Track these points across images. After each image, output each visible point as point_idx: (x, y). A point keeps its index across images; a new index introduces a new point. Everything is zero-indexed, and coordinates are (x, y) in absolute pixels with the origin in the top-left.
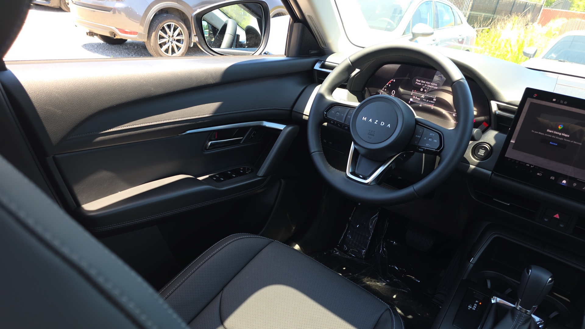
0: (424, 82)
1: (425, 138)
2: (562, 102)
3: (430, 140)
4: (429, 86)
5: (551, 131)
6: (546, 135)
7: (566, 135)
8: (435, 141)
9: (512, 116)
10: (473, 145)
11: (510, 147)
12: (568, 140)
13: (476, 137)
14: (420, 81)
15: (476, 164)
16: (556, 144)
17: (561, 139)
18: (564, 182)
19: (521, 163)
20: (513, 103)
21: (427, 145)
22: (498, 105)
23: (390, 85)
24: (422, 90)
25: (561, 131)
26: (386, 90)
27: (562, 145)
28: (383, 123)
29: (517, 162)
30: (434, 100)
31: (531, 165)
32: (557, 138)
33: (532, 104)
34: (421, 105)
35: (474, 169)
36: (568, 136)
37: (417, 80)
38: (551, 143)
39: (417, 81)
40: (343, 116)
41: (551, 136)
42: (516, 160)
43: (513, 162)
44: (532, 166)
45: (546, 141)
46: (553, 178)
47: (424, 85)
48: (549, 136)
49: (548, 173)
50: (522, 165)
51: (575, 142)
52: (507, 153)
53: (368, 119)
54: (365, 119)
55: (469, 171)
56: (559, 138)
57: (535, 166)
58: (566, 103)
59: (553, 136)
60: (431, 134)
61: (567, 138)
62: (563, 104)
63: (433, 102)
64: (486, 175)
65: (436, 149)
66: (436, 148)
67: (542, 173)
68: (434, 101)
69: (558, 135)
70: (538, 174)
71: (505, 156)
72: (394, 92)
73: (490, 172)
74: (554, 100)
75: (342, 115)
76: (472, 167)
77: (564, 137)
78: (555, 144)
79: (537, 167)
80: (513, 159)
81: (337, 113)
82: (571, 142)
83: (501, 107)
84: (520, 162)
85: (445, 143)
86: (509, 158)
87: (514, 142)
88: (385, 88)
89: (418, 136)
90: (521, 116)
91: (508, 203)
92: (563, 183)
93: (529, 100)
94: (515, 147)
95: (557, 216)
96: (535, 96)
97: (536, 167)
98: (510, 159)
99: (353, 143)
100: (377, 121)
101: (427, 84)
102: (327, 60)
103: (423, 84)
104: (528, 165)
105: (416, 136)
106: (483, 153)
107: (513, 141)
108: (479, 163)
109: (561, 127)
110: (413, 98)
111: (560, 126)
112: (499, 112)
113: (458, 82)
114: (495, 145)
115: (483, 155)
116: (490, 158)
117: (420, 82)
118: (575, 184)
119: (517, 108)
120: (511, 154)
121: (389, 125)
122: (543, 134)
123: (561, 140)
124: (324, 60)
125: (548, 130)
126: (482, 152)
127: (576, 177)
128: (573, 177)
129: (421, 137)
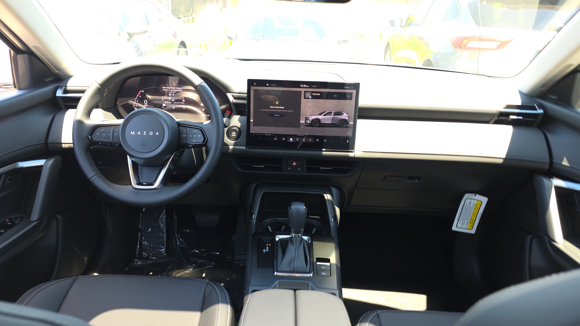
0: (170, 88)
1: (190, 136)
2: (272, 85)
3: (194, 136)
4: (175, 90)
5: (272, 107)
6: (271, 110)
7: (282, 108)
8: (199, 136)
9: (245, 102)
10: (226, 130)
11: (251, 125)
12: (284, 111)
13: (227, 125)
14: (166, 88)
15: (233, 144)
16: (279, 115)
17: (280, 111)
18: (291, 139)
20: (243, 92)
21: (194, 141)
22: (232, 95)
23: (140, 96)
24: (170, 95)
25: (278, 105)
26: (138, 101)
27: (282, 115)
28: (151, 133)
29: (259, 135)
30: (183, 101)
31: (268, 134)
32: (278, 111)
33: (255, 90)
34: (174, 107)
35: (233, 148)
36: (284, 108)
37: (163, 87)
38: (275, 115)
39: (163, 88)
40: (109, 136)
42: (258, 134)
43: (257, 136)
44: (269, 135)
45: (272, 114)
46: (284, 139)
47: (171, 91)
48: (273, 110)
49: (280, 136)
50: (263, 136)
51: (289, 111)
52: (251, 130)
53: (136, 133)
54: (133, 133)
55: (230, 151)
56: (279, 111)
59: (275, 110)
60: (194, 132)
61: (283, 109)
62: (274, 86)
63: (183, 103)
64: (242, 150)
65: (202, 143)
66: (202, 141)
67: (277, 138)
69: (277, 109)
70: (275, 139)
71: (251, 132)
72: (146, 101)
73: (244, 148)
74: (267, 85)
75: (108, 134)
76: (231, 147)
77: (281, 109)
79: (272, 134)
80: (256, 133)
81: (102, 134)
82: (287, 111)
83: (236, 97)
84: (261, 134)
85: (207, 136)
86: (253, 133)
88: (137, 100)
89: (184, 136)
90: (251, 101)
91: (263, 165)
92: (291, 141)
93: (252, 88)
94: (255, 124)
95: (294, 164)
96: (255, 84)
98: (254, 134)
99: (128, 156)
100: (145, 132)
101: (172, 89)
103: (169, 90)
104: (267, 135)
106: (235, 134)
107: (252, 120)
108: (235, 143)
110: (165, 103)
111: (277, 102)
112: (235, 101)
113: (200, 86)
114: (241, 126)
115: (235, 136)
116: (240, 138)
117: (167, 89)
118: (297, 139)
119: (246, 95)
120: (254, 130)
121: (157, 133)
122: (269, 110)
124: (65, 86)
125: (271, 107)
126: (234, 134)
127: (296, 134)
128: (295, 134)
129: (187, 136)
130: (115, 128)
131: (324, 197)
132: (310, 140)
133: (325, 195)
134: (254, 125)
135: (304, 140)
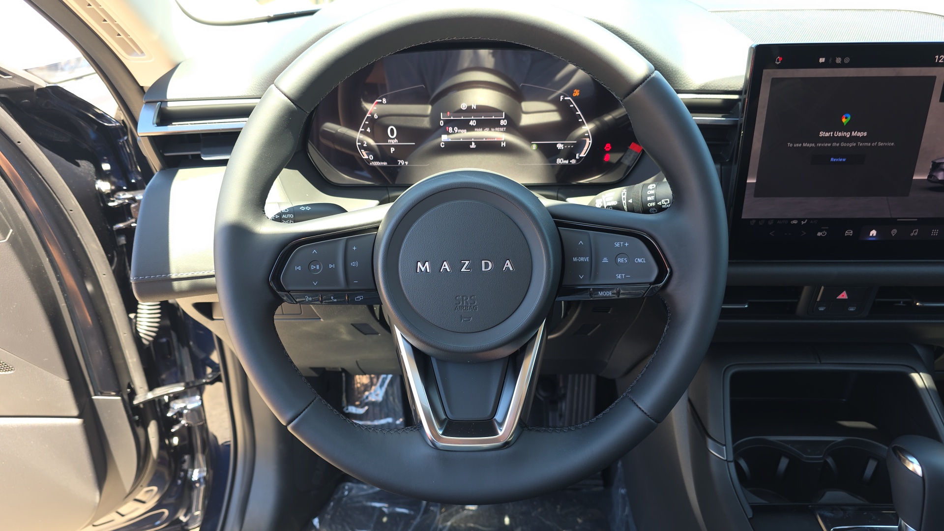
2: (838, 60)
3: (620, 260)
5: (827, 134)
6: (820, 145)
7: (860, 134)
8: (640, 260)
11: (749, 194)
12: (866, 144)
16: (844, 160)
17: (851, 145)
18: (873, 233)
19: (779, 222)
21: (619, 276)
23: (376, 116)
24: (463, 106)
25: (848, 128)
26: (369, 130)
27: (856, 157)
28: (487, 265)
29: (770, 223)
30: (502, 122)
31: (800, 220)
32: (843, 144)
33: (775, 81)
34: (473, 143)
36: (865, 134)
38: (832, 159)
40: (335, 271)
41: (829, 145)
42: (767, 220)
43: (763, 226)
44: (803, 223)
45: (820, 158)
46: (849, 233)
48: (826, 145)
49: (836, 225)
50: (781, 226)
51: (880, 144)
52: (744, 210)
53: (437, 266)
54: (425, 267)
56: (848, 145)
57: (809, 220)
58: (847, 60)
59: (834, 144)
60: (618, 245)
61: (862, 139)
62: (843, 65)
65: (651, 284)
67: (826, 230)
68: (503, 126)
69: (844, 139)
70: (819, 234)
71: (743, 217)
72: (392, 130)
74: (822, 60)
75: (331, 266)
77: (857, 139)
78: (841, 160)
79: (813, 219)
80: (760, 219)
81: (313, 267)
82: (873, 144)
84: (776, 220)
86: (752, 219)
87: (755, 181)
88: (365, 127)
89: (582, 259)
90: (757, 118)
91: (744, 303)
92: (873, 236)
93: (768, 74)
94: (761, 190)
95: (843, 296)
96: (778, 61)
97: (812, 222)
98: (754, 221)
100: (467, 262)
102: (170, 95)
104: (795, 222)
105: (575, 259)
107: (751, 180)
109: (846, 118)
110: (446, 132)
111: (844, 116)
118: (894, 232)
120: (756, 209)
121: (508, 264)
122: (813, 145)
123: (853, 147)
124: (161, 100)
125: (822, 134)
127: (894, 216)
128: (889, 217)
129: (591, 259)
130: (350, 243)
132: (935, 233)
133: (915, 376)
134: (757, 194)
135: (915, 233)
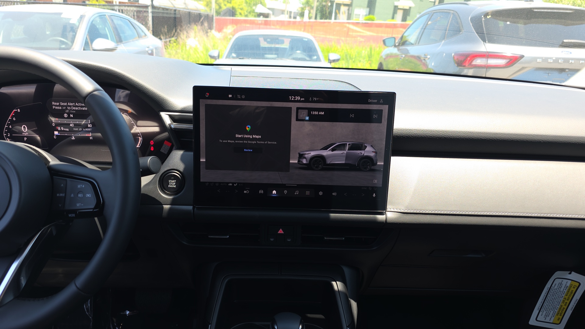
0: (65, 104)
1: (72, 195)
2: (239, 96)
3: (80, 195)
4: (74, 108)
5: (240, 136)
6: (237, 142)
7: (257, 137)
8: (88, 195)
9: (190, 126)
10: (159, 177)
11: (202, 167)
12: (262, 142)
13: (152, 169)
14: (58, 104)
15: (169, 202)
16: (251, 150)
18: (274, 192)
19: (221, 184)
20: (188, 110)
21: (78, 205)
22: (170, 115)
23: (14, 119)
24: (66, 115)
25: (250, 133)
26: (11, 127)
27: (257, 149)
29: (217, 185)
30: (89, 126)
31: (233, 183)
32: (249, 142)
33: (207, 106)
34: (73, 137)
35: (170, 209)
36: (260, 137)
37: (53, 103)
38: (245, 150)
39: (54, 105)
41: (242, 142)
42: (215, 183)
43: (213, 186)
44: (235, 185)
45: (239, 148)
46: (261, 192)
47: (67, 109)
48: (240, 142)
49: (255, 187)
50: (223, 186)
51: (269, 143)
52: (201, 177)
55: (164, 214)
56: (252, 142)
57: (238, 183)
58: (243, 97)
59: (245, 142)
60: (79, 186)
61: (259, 139)
62: (242, 99)
63: (89, 130)
64: (187, 212)
65: (94, 209)
66: (93, 207)
67: (248, 190)
69: (249, 139)
70: (245, 192)
71: (201, 181)
73: (191, 208)
74: (230, 96)
76: (167, 207)
77: (255, 139)
78: (250, 150)
79: (241, 183)
80: (211, 182)
82: (265, 143)
83: (176, 118)
84: (220, 183)
85: (104, 195)
86: (206, 182)
87: (205, 161)
88: (8, 125)
89: (61, 195)
90: (201, 125)
91: (227, 235)
92: (274, 194)
93: (203, 103)
94: (209, 165)
95: (281, 231)
96: (207, 95)
97: (240, 185)
98: (208, 184)
101: (70, 106)
103: (65, 108)
104: (231, 185)
105: (58, 195)
106: (174, 184)
107: (203, 160)
108: (173, 199)
109: (248, 128)
110: (57, 130)
111: (247, 126)
112: (174, 125)
114: (185, 169)
115: (175, 186)
116: (185, 188)
117: (59, 106)
118: (286, 192)
119: (192, 115)
120: (207, 176)
122: (233, 142)
123: (255, 143)
125: (237, 136)
126: (172, 184)
127: (284, 183)
128: (281, 183)
129: (65, 195)
131: (332, 286)
132: (308, 193)
133: (334, 283)
134: (208, 168)
135: (297, 193)
